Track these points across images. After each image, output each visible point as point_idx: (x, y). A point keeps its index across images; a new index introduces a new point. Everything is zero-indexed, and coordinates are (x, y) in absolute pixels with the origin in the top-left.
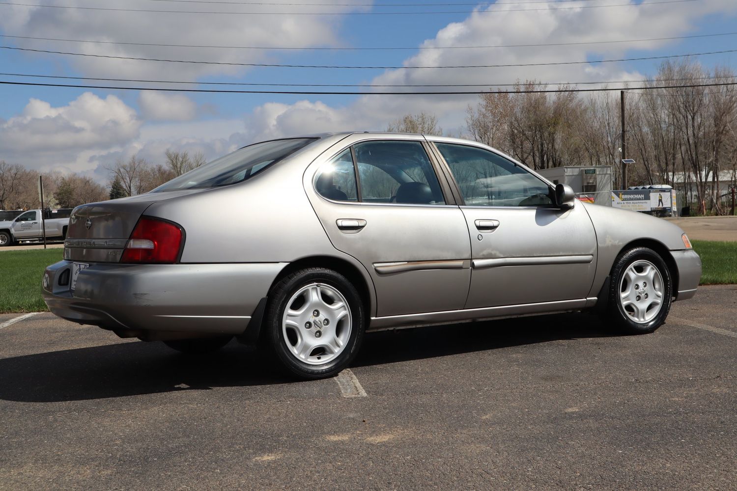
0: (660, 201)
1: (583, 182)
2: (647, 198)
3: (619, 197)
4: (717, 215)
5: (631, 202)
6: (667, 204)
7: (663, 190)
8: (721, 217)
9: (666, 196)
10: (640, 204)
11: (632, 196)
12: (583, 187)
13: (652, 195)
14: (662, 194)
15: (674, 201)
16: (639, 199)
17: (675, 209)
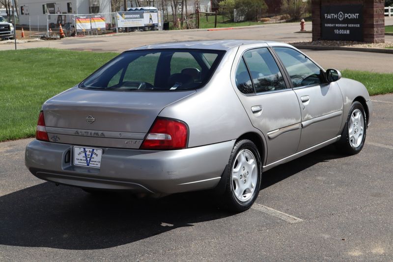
0: (151, 19)
1: (89, 4)
2: (142, 17)
3: (122, 16)
4: (188, 28)
5: (131, 20)
6: (155, 21)
7: (152, 11)
8: (190, 30)
9: (154, 15)
10: (137, 22)
11: (131, 16)
12: (90, 7)
13: (145, 15)
14: (152, 14)
15: (160, 19)
16: (136, 18)
17: (160, 24)
